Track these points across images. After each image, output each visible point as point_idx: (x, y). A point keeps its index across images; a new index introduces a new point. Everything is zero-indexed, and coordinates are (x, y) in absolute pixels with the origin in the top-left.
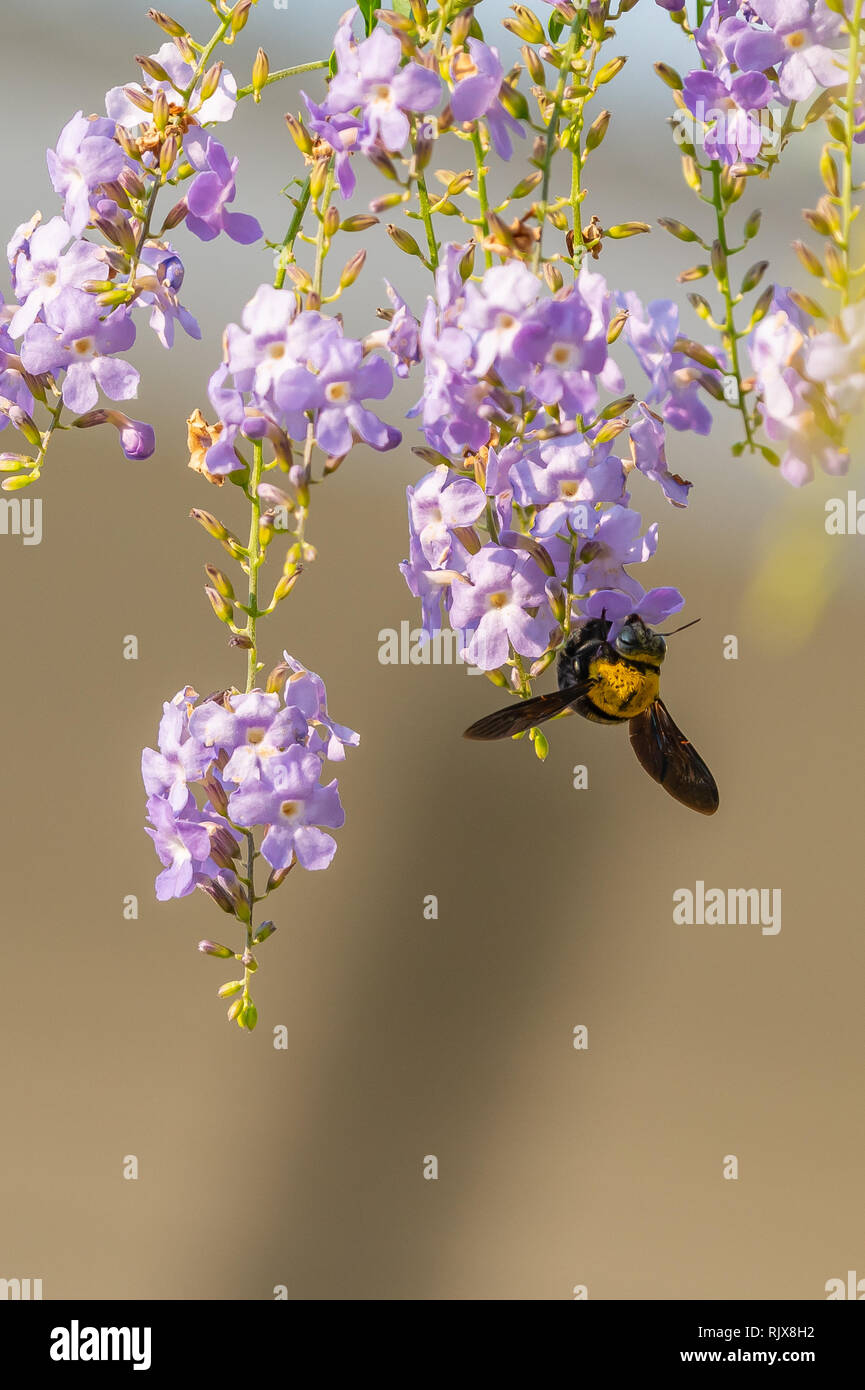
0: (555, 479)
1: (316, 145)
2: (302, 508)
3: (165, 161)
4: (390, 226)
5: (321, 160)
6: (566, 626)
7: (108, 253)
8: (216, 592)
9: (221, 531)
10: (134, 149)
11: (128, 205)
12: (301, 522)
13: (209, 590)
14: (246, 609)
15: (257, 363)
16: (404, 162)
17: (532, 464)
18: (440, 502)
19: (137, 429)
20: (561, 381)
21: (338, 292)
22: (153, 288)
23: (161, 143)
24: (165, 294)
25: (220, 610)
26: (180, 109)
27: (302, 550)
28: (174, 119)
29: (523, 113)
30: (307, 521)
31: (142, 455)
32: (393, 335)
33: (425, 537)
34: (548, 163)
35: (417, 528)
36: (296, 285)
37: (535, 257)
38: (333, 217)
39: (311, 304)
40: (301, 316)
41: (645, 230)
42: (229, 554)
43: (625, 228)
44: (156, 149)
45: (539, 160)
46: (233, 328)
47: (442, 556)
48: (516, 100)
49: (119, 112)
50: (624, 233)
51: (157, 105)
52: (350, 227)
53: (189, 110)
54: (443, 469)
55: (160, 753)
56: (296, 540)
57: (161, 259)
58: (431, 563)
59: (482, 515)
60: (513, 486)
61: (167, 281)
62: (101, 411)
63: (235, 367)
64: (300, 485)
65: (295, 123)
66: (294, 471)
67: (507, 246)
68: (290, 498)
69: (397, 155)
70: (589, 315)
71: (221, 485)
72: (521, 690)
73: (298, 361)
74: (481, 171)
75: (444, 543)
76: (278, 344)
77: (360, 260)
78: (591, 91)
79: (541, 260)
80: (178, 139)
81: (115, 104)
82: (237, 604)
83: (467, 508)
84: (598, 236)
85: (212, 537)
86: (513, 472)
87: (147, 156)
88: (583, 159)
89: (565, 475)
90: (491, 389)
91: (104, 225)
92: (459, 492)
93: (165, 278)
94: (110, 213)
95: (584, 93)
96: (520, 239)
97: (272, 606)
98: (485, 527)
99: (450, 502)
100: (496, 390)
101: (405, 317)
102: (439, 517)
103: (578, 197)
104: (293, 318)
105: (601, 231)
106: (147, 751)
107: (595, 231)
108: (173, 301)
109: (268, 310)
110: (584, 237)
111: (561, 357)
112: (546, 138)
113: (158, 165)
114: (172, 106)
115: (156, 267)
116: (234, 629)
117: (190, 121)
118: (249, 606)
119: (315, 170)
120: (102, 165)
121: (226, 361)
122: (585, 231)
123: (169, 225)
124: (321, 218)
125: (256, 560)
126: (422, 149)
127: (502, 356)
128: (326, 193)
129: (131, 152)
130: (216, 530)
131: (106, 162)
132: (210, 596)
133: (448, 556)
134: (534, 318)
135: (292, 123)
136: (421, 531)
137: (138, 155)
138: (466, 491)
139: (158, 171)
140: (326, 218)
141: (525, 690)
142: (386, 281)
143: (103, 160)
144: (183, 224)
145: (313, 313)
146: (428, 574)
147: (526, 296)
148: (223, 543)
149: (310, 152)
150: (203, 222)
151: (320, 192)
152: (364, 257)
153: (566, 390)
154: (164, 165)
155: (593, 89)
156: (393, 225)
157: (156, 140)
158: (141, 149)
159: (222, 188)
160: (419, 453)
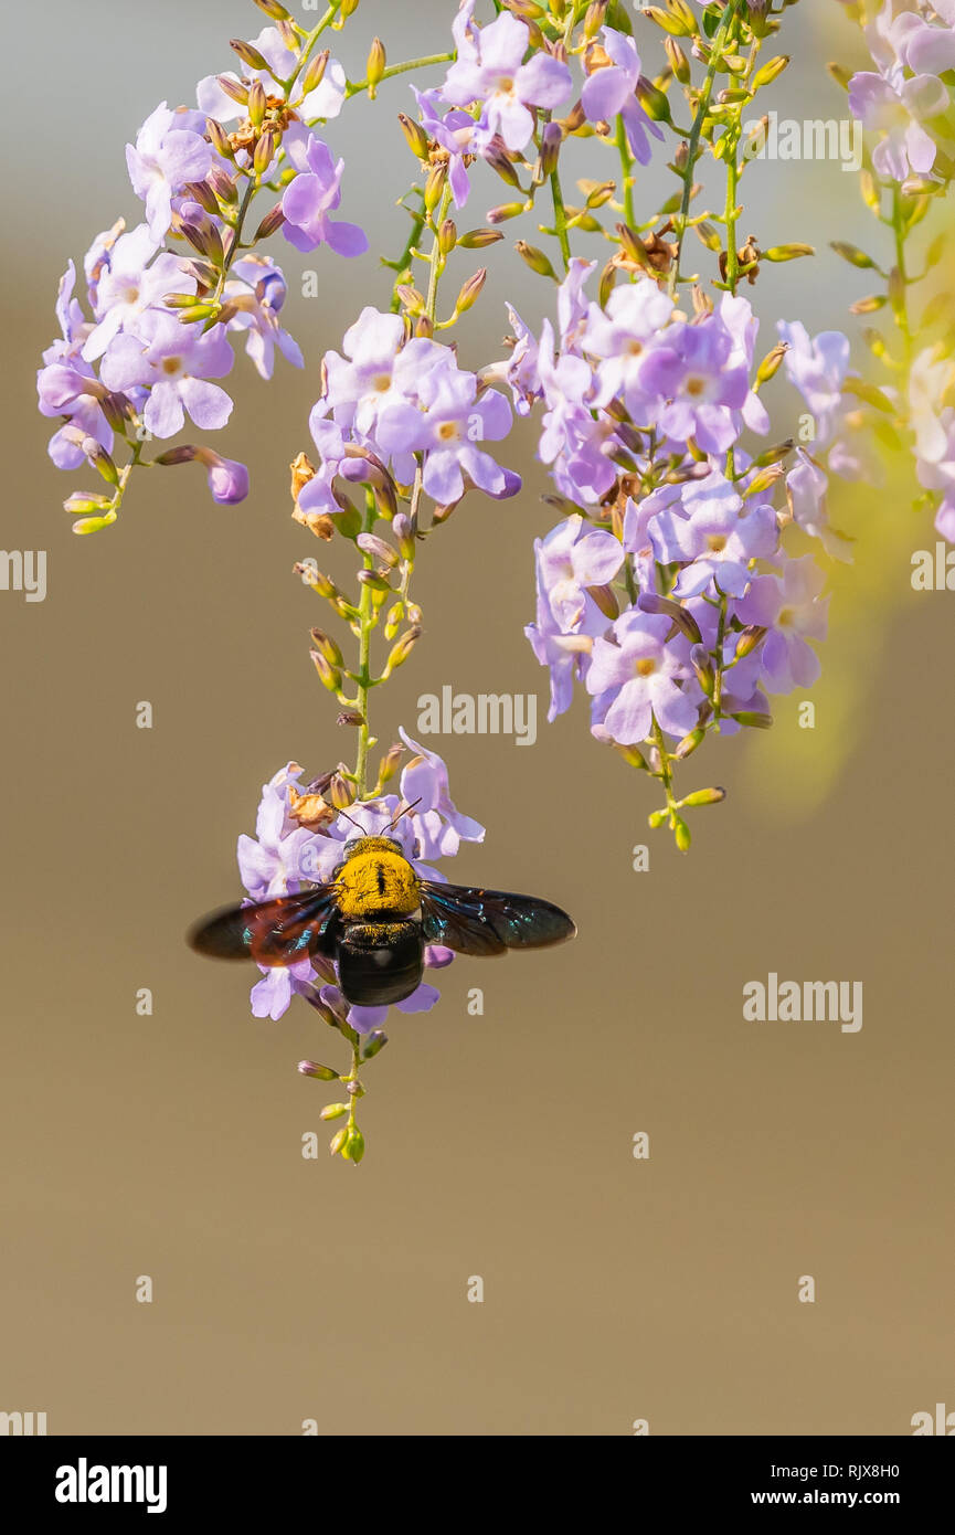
0: (699, 533)
1: (434, 150)
2: (406, 561)
3: (260, 161)
4: (521, 243)
5: (437, 167)
6: (716, 700)
7: (195, 264)
8: (321, 657)
9: (329, 589)
10: (226, 146)
11: (217, 210)
12: (405, 578)
13: (314, 655)
14: (357, 679)
15: (359, 396)
16: (527, 166)
17: (673, 516)
18: (573, 557)
19: (228, 469)
20: (694, 415)
21: (455, 316)
22: (250, 308)
23: (256, 140)
24: (264, 317)
25: (327, 677)
26: (279, 102)
27: (405, 609)
28: (273, 114)
29: (664, 113)
30: (412, 577)
31: (233, 500)
32: (514, 368)
33: (555, 594)
34: (690, 169)
35: (547, 586)
36: (406, 307)
37: (671, 276)
38: (449, 232)
39: (423, 331)
40: (411, 343)
41: (808, 253)
42: (339, 616)
43: (783, 250)
44: (250, 146)
45: (680, 168)
46: (331, 356)
47: (573, 618)
48: (655, 98)
49: (212, 104)
50: (783, 256)
51: (253, 95)
52: (469, 243)
53: (289, 104)
54: (576, 519)
55: (258, 841)
56: (399, 598)
57: (260, 276)
58: (561, 626)
59: (620, 572)
60: (653, 541)
61: (267, 301)
62: (188, 448)
63: (333, 400)
64: (404, 537)
65: (410, 124)
66: (398, 520)
67: (640, 263)
68: (393, 550)
69: (520, 157)
70: (729, 342)
71: (329, 540)
72: (661, 771)
73: (406, 394)
74: (626, 182)
75: (577, 603)
76: (384, 375)
77: (479, 281)
78: (749, 95)
79: (679, 280)
80: (275, 137)
81: (208, 96)
82: (346, 674)
83: (603, 564)
84: (755, 258)
85: (319, 595)
86: (654, 526)
87: (241, 155)
88: (739, 171)
89: (711, 528)
90: (618, 424)
91: (189, 231)
92: (594, 545)
93: (263, 297)
94: (194, 218)
95: (741, 97)
96: (655, 255)
97: (386, 675)
98: (624, 586)
99: (583, 556)
100: (622, 426)
101: (528, 347)
102: (571, 574)
103: (733, 214)
104: (401, 344)
105: (757, 252)
106: (243, 839)
107: (752, 253)
108: (273, 322)
109: (373, 334)
110: (739, 260)
111: (695, 389)
112: (689, 142)
113: (252, 166)
114: (271, 98)
115: (255, 285)
116: (343, 700)
117: (291, 116)
118: (360, 675)
119: (430, 177)
120: (187, 163)
121: (324, 393)
122: (741, 251)
123: (262, 234)
124: (436, 231)
125: (369, 622)
126: (548, 152)
127: (627, 387)
128: (443, 204)
129: (223, 150)
130: (323, 588)
131: (192, 159)
132: (315, 660)
133: (580, 618)
134: (664, 344)
135: (406, 123)
136: (550, 589)
137: (230, 154)
138: (602, 544)
139: (251, 172)
140: (441, 232)
141: (666, 771)
142: (510, 307)
143: (187, 157)
144: (279, 232)
145: (424, 340)
146: (560, 640)
147: (656, 319)
148: (331, 600)
149: (426, 157)
150: (301, 230)
151: (436, 203)
152: (484, 277)
153: (699, 427)
154: (259, 165)
155: (752, 92)
156: (523, 242)
157: (250, 136)
158: (234, 146)
159: (322, 194)
160: (550, 501)
